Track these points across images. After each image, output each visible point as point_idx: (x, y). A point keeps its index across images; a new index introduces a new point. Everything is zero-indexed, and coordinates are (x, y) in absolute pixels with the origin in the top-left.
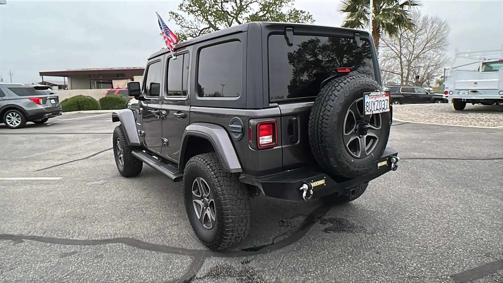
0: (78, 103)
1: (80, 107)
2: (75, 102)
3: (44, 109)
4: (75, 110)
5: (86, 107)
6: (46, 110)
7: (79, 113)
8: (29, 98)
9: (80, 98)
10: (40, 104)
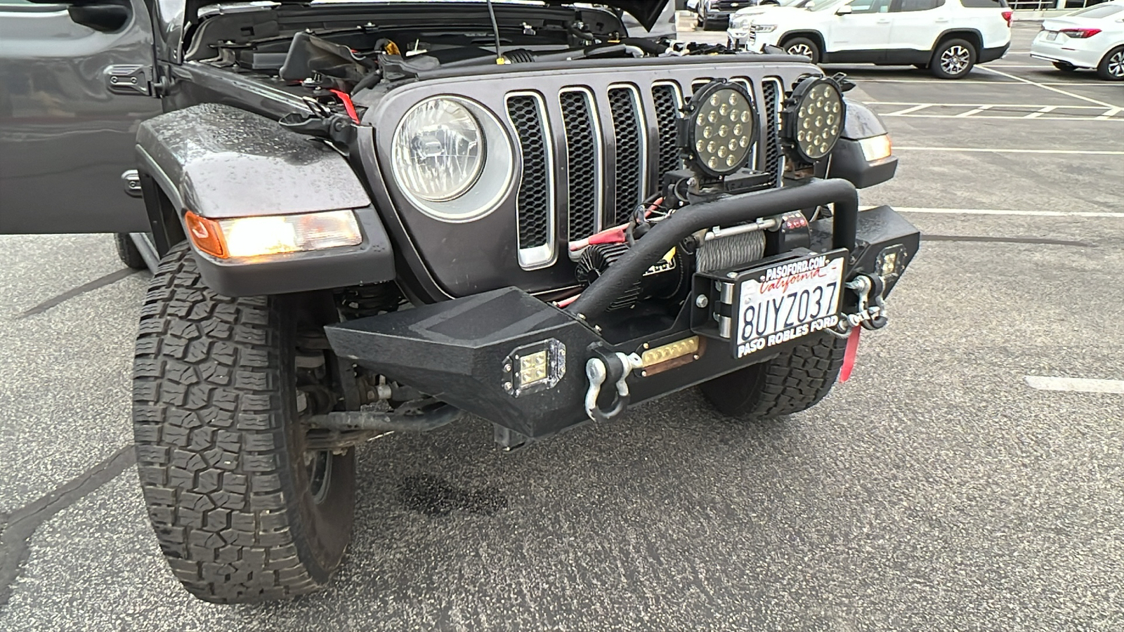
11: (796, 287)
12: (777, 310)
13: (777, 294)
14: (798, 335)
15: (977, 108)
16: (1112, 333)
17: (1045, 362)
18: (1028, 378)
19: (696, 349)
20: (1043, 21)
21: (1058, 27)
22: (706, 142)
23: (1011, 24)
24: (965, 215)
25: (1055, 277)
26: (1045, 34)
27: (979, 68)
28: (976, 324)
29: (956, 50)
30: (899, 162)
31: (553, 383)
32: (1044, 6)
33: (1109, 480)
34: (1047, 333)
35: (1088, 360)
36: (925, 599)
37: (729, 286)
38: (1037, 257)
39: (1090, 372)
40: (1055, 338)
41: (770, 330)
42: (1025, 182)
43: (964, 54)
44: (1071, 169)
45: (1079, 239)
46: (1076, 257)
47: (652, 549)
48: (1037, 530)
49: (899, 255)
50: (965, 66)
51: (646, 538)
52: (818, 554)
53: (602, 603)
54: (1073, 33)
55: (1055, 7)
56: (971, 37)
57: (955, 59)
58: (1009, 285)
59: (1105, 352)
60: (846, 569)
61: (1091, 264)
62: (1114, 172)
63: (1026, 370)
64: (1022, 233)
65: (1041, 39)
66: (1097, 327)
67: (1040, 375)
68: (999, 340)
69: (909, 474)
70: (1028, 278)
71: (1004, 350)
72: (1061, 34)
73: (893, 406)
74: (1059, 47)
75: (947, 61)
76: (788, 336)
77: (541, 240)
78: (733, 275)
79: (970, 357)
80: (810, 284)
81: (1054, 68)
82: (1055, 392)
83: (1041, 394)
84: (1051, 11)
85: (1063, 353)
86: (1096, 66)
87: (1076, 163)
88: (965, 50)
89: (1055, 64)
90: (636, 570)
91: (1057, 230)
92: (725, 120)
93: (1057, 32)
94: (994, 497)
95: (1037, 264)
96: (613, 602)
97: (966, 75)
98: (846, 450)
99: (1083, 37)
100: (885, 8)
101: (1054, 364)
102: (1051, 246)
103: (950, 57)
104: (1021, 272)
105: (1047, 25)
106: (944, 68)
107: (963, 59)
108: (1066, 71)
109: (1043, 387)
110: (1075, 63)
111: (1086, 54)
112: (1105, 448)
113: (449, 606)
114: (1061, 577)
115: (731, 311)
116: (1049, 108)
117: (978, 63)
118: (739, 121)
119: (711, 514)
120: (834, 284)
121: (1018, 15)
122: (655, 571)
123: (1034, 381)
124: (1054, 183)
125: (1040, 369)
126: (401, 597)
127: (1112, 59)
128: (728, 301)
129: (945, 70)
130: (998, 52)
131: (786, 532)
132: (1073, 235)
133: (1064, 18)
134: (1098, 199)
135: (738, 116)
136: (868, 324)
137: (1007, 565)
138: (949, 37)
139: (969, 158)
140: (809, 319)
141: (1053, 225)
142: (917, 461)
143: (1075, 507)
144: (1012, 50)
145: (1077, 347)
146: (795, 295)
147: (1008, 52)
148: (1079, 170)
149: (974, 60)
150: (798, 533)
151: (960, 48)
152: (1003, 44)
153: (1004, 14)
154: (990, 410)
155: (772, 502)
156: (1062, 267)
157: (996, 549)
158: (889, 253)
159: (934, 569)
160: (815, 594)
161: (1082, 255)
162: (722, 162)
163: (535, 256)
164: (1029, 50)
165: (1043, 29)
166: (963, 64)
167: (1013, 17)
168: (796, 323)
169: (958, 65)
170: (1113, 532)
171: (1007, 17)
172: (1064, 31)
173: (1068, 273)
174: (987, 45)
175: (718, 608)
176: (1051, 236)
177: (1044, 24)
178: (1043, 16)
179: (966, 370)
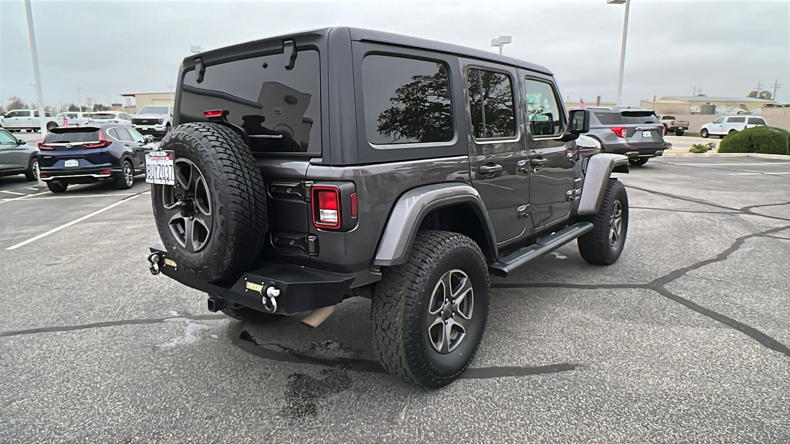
0: (750, 139)
1: (752, 146)
2: (745, 138)
3: (627, 145)
4: (741, 151)
5: (764, 148)
6: (629, 146)
7: (748, 156)
8: (611, 128)
9: (758, 131)
10: (622, 137)
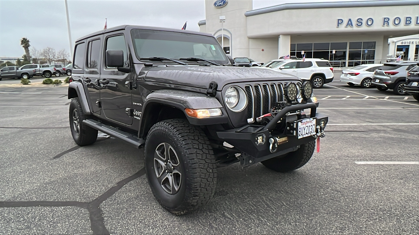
11: (308, 125)
12: (304, 129)
13: (304, 126)
14: (309, 136)
15: (327, 97)
16: (375, 152)
17: (359, 158)
18: (355, 162)
19: (287, 140)
20: (342, 71)
21: (347, 72)
22: (289, 94)
23: (333, 71)
24: (330, 125)
25: (358, 140)
26: (343, 74)
27: (325, 85)
28: (339, 151)
29: (318, 80)
30: (319, 103)
31: (263, 143)
32: (342, 66)
33: (378, 181)
34: (358, 152)
35: (370, 157)
36: (340, 205)
37: (295, 124)
38: (352, 135)
39: (371, 160)
40: (361, 153)
41: (303, 134)
42: (345, 116)
43: (320, 81)
44: (358, 113)
45: (363, 130)
46: (363, 135)
47: (270, 200)
48: (363, 191)
49: (324, 122)
50: (321, 85)
51: (268, 198)
52: (312, 199)
53: (262, 210)
54: (352, 74)
55: (345, 66)
56: (322, 76)
57: (318, 82)
58: (346, 142)
59: (374, 156)
60: (319, 201)
61: (367, 136)
62: (370, 114)
63: (354, 160)
64: (347, 129)
65: (342, 76)
66: (370, 150)
67: (358, 161)
68: (346, 154)
69: (330, 183)
70: (351, 140)
71: (348, 156)
72: (348, 75)
73: (322, 169)
74: (348, 78)
75: (315, 83)
76: (307, 136)
77: (251, 117)
78: (296, 122)
79: (339, 158)
80: (310, 124)
81: (348, 85)
82: (363, 165)
83: (359, 165)
84: (344, 68)
85: (363, 156)
86: (360, 84)
87: (359, 111)
88: (320, 80)
89: (348, 83)
90: (268, 204)
91: (357, 128)
92: (292, 90)
93: (347, 74)
94: (351, 186)
95: (352, 137)
96: (264, 210)
97: (322, 87)
98: (312, 179)
99: (355, 75)
100: (295, 67)
101: (361, 159)
102: (355, 132)
103: (316, 82)
104: (349, 139)
105: (344, 72)
106: (315, 85)
107: (320, 82)
108: (351, 85)
109: (359, 164)
110: (354, 83)
111: (356, 80)
112: (377, 175)
113: (224, 213)
114: (370, 199)
115: (296, 129)
116: (348, 96)
117: (325, 83)
118: (294, 90)
119: (282, 193)
120: (314, 125)
121: (335, 69)
122: (273, 204)
123: (356, 162)
124: (354, 117)
125: (358, 160)
126: (210, 212)
127: (365, 82)
128: (295, 127)
129: (315, 86)
130: (330, 80)
131: (302, 195)
132: (361, 129)
133: (348, 70)
134: (366, 120)
135: (294, 89)
136: (321, 136)
137: (357, 198)
138: (315, 76)
139: (328, 111)
140: (310, 132)
141: (355, 127)
142: (331, 180)
143: (371, 187)
144: (334, 79)
145: (367, 155)
146: (307, 126)
147: (333, 80)
148: (360, 113)
149: (324, 83)
150: (306, 195)
151: (319, 79)
152: (332, 77)
153: (331, 69)
154: (347, 169)
155: (297, 190)
156: (359, 137)
157: (354, 195)
158: (322, 121)
159: (340, 200)
160: (313, 205)
161: (364, 134)
162: (292, 98)
163: (250, 120)
164: (339, 79)
165: (343, 73)
166: (320, 84)
167: (334, 70)
168: (308, 133)
169: (319, 84)
170: (381, 191)
171: (332, 69)
172: (349, 74)
173: (361, 138)
174: (327, 78)
175: (291, 209)
176: (355, 130)
177: (343, 72)
178: (342, 69)
179: (339, 161)
